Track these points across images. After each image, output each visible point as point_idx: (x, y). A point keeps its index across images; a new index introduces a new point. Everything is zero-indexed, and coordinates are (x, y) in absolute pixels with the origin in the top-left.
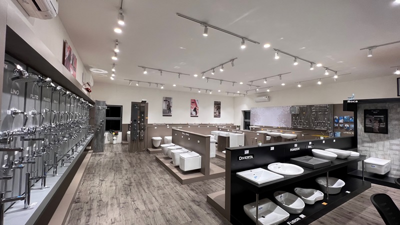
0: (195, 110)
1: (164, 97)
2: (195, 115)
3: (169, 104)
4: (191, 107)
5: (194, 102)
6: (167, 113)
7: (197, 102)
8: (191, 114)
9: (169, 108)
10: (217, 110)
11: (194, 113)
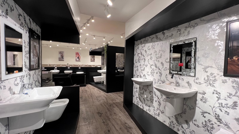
0: (78, 58)
1: (59, 51)
2: (78, 60)
3: (62, 55)
4: (76, 56)
5: (77, 54)
6: (61, 59)
7: (79, 54)
8: (76, 60)
11: (78, 59)
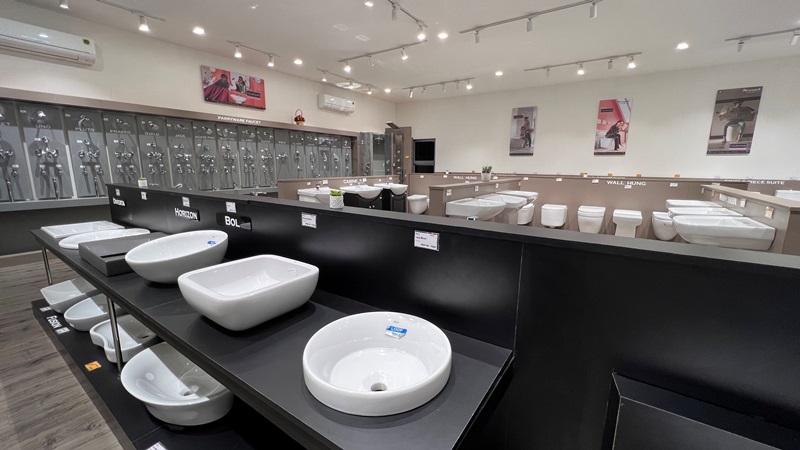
0: (613, 133)
1: (514, 110)
2: (611, 148)
3: (528, 124)
4: (600, 127)
5: (610, 108)
6: (520, 148)
7: (623, 108)
8: (598, 146)
9: (526, 135)
10: (734, 122)
11: (608, 144)
